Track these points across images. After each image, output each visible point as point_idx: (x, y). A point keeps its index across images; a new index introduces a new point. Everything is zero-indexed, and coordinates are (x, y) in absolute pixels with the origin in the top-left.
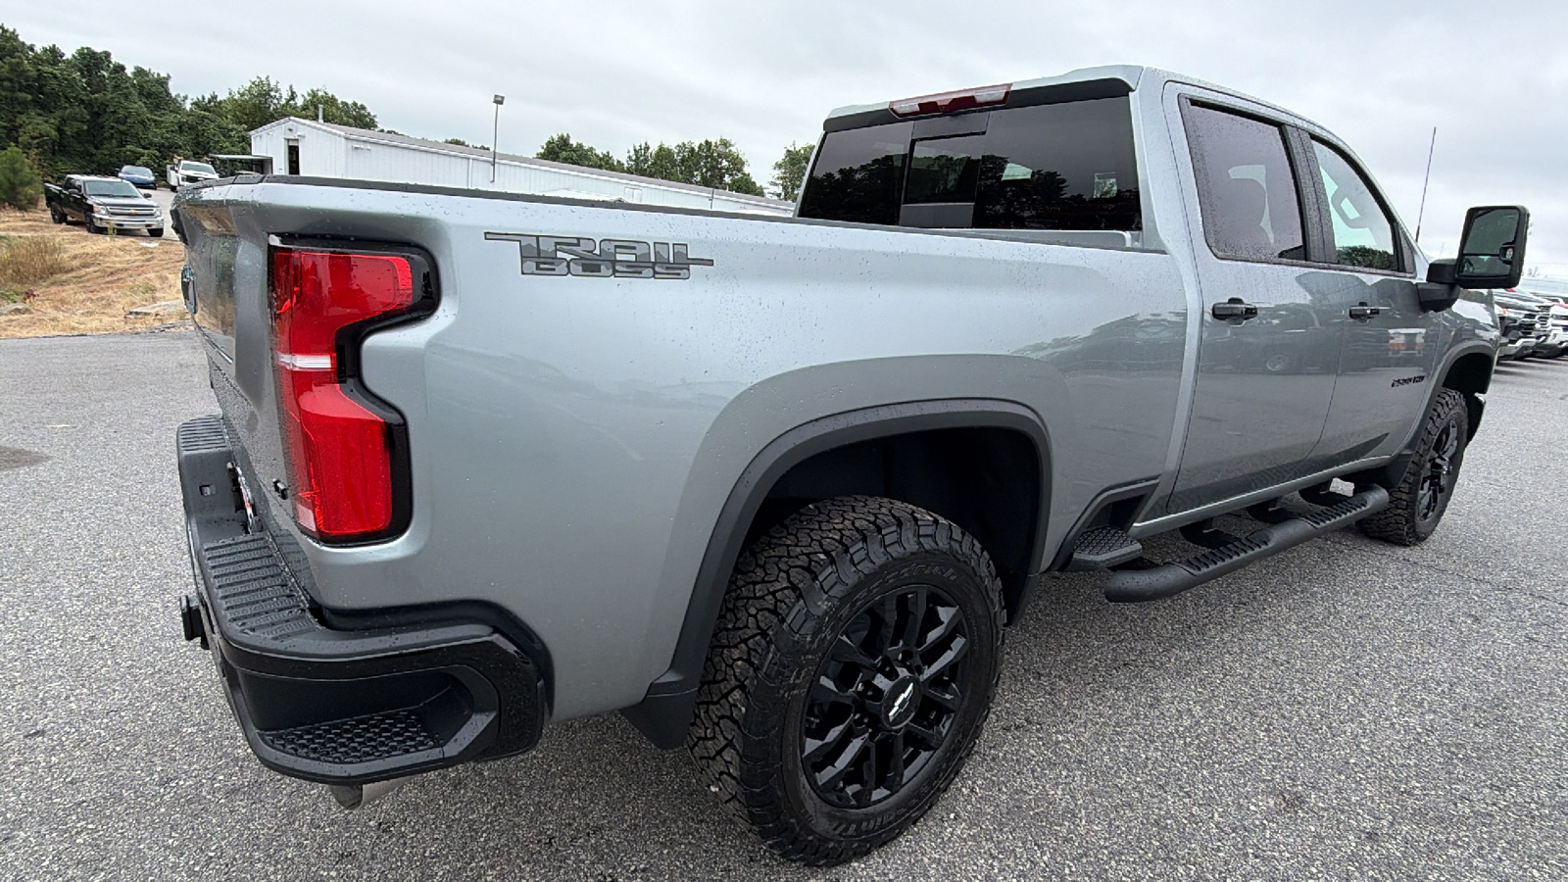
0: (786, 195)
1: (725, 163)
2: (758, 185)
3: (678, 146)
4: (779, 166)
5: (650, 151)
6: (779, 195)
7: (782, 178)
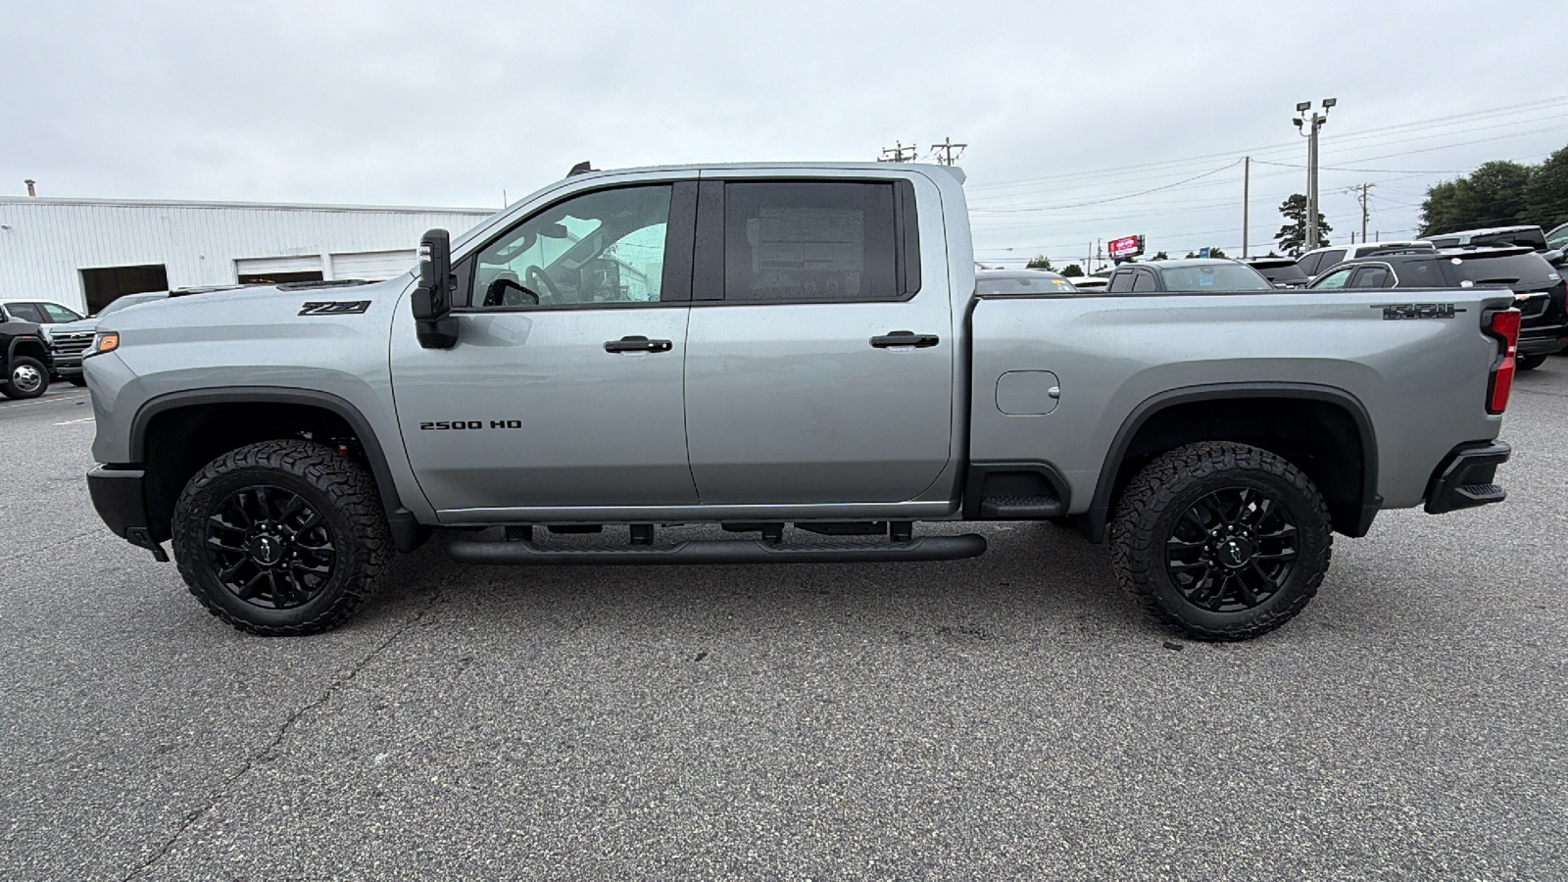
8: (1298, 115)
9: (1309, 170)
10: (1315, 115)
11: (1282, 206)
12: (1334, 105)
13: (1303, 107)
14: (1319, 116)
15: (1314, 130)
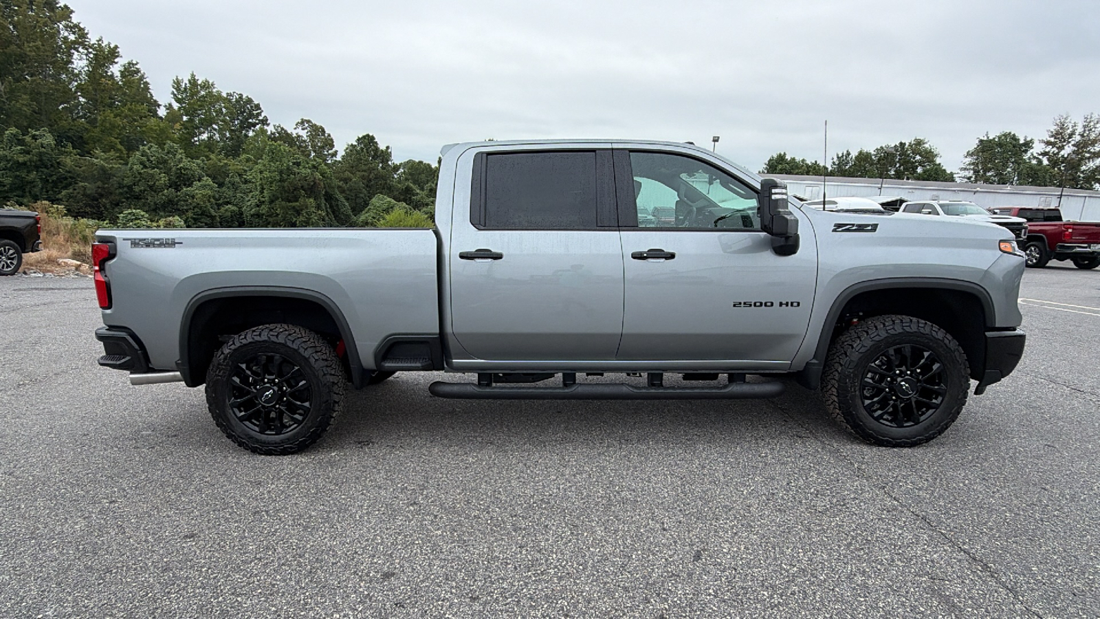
0: (976, 177)
1: (918, 157)
2: (948, 172)
3: (877, 149)
4: (969, 154)
5: (850, 156)
6: (969, 178)
7: (973, 164)
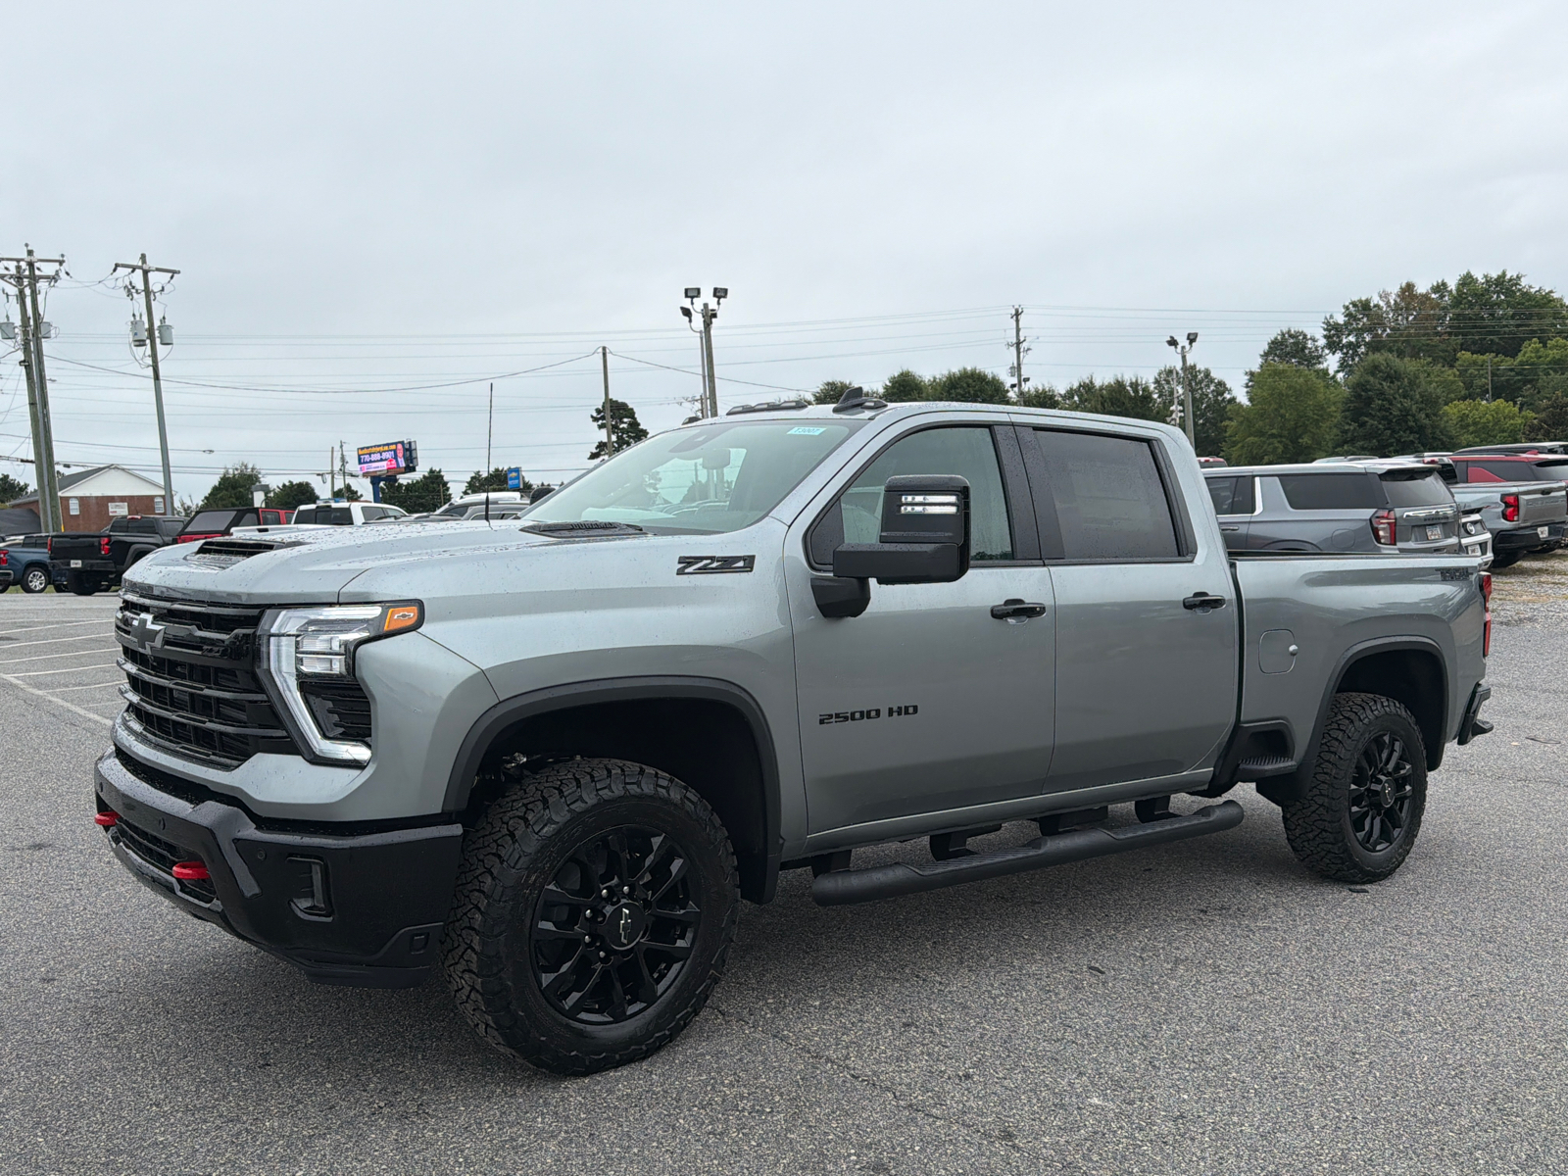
8: (687, 303)
9: (704, 377)
10: (706, 305)
11: (595, 414)
12: (725, 297)
13: (692, 293)
14: (710, 307)
15: (708, 325)
